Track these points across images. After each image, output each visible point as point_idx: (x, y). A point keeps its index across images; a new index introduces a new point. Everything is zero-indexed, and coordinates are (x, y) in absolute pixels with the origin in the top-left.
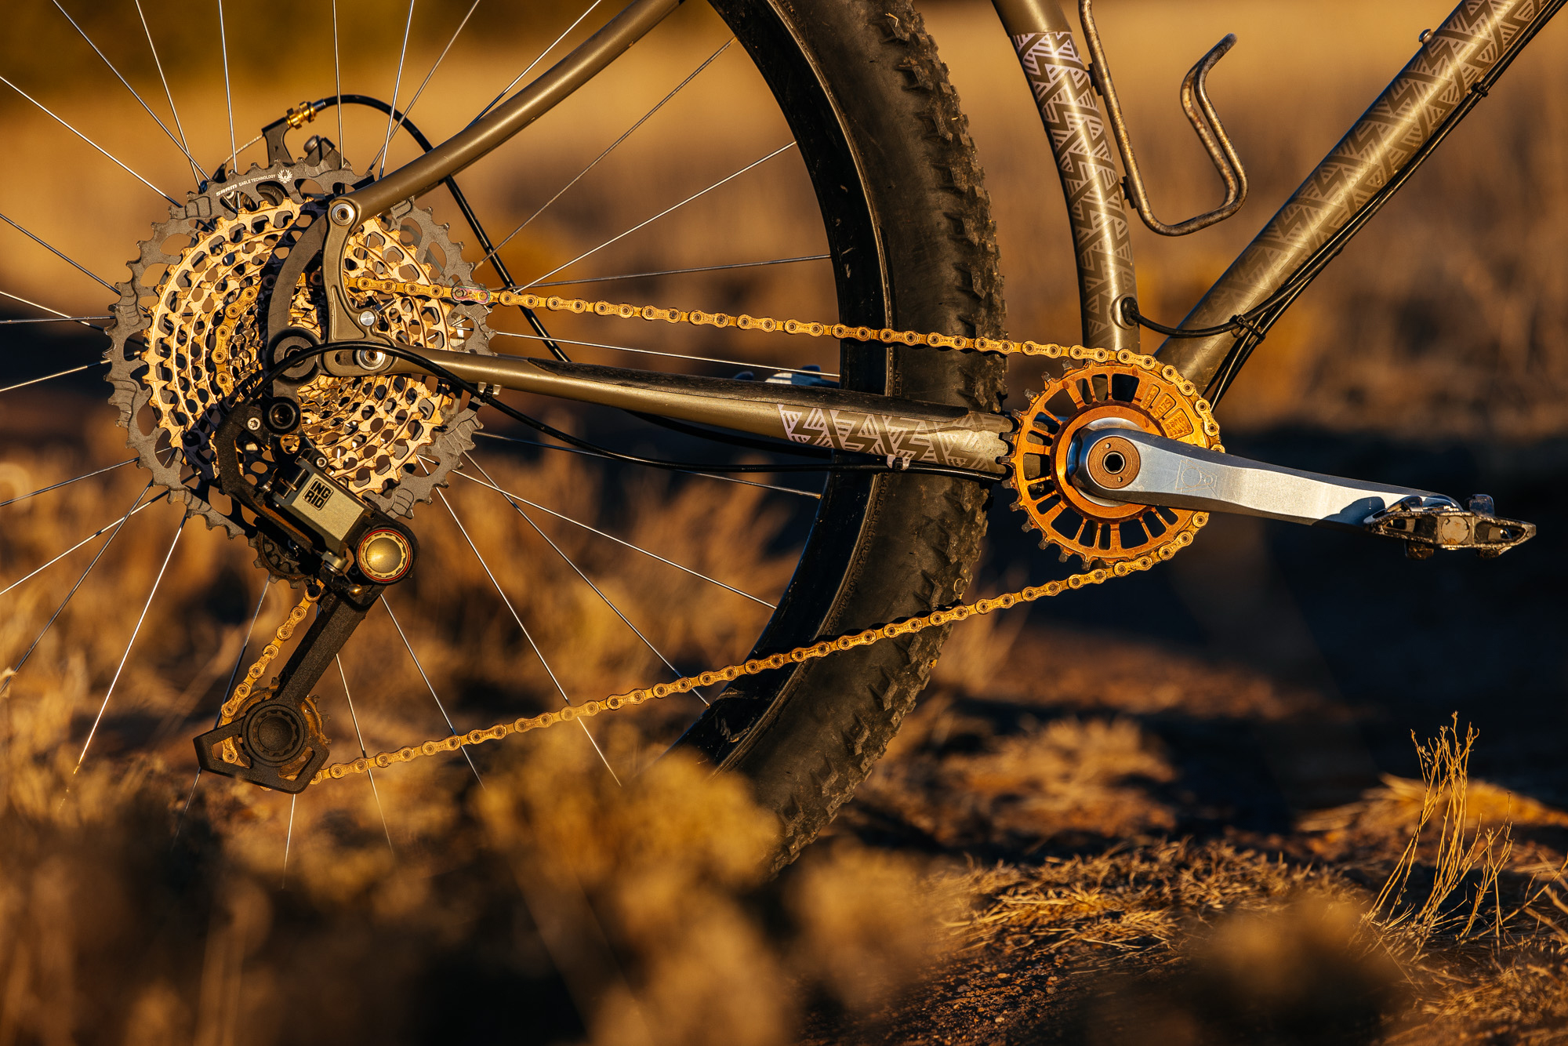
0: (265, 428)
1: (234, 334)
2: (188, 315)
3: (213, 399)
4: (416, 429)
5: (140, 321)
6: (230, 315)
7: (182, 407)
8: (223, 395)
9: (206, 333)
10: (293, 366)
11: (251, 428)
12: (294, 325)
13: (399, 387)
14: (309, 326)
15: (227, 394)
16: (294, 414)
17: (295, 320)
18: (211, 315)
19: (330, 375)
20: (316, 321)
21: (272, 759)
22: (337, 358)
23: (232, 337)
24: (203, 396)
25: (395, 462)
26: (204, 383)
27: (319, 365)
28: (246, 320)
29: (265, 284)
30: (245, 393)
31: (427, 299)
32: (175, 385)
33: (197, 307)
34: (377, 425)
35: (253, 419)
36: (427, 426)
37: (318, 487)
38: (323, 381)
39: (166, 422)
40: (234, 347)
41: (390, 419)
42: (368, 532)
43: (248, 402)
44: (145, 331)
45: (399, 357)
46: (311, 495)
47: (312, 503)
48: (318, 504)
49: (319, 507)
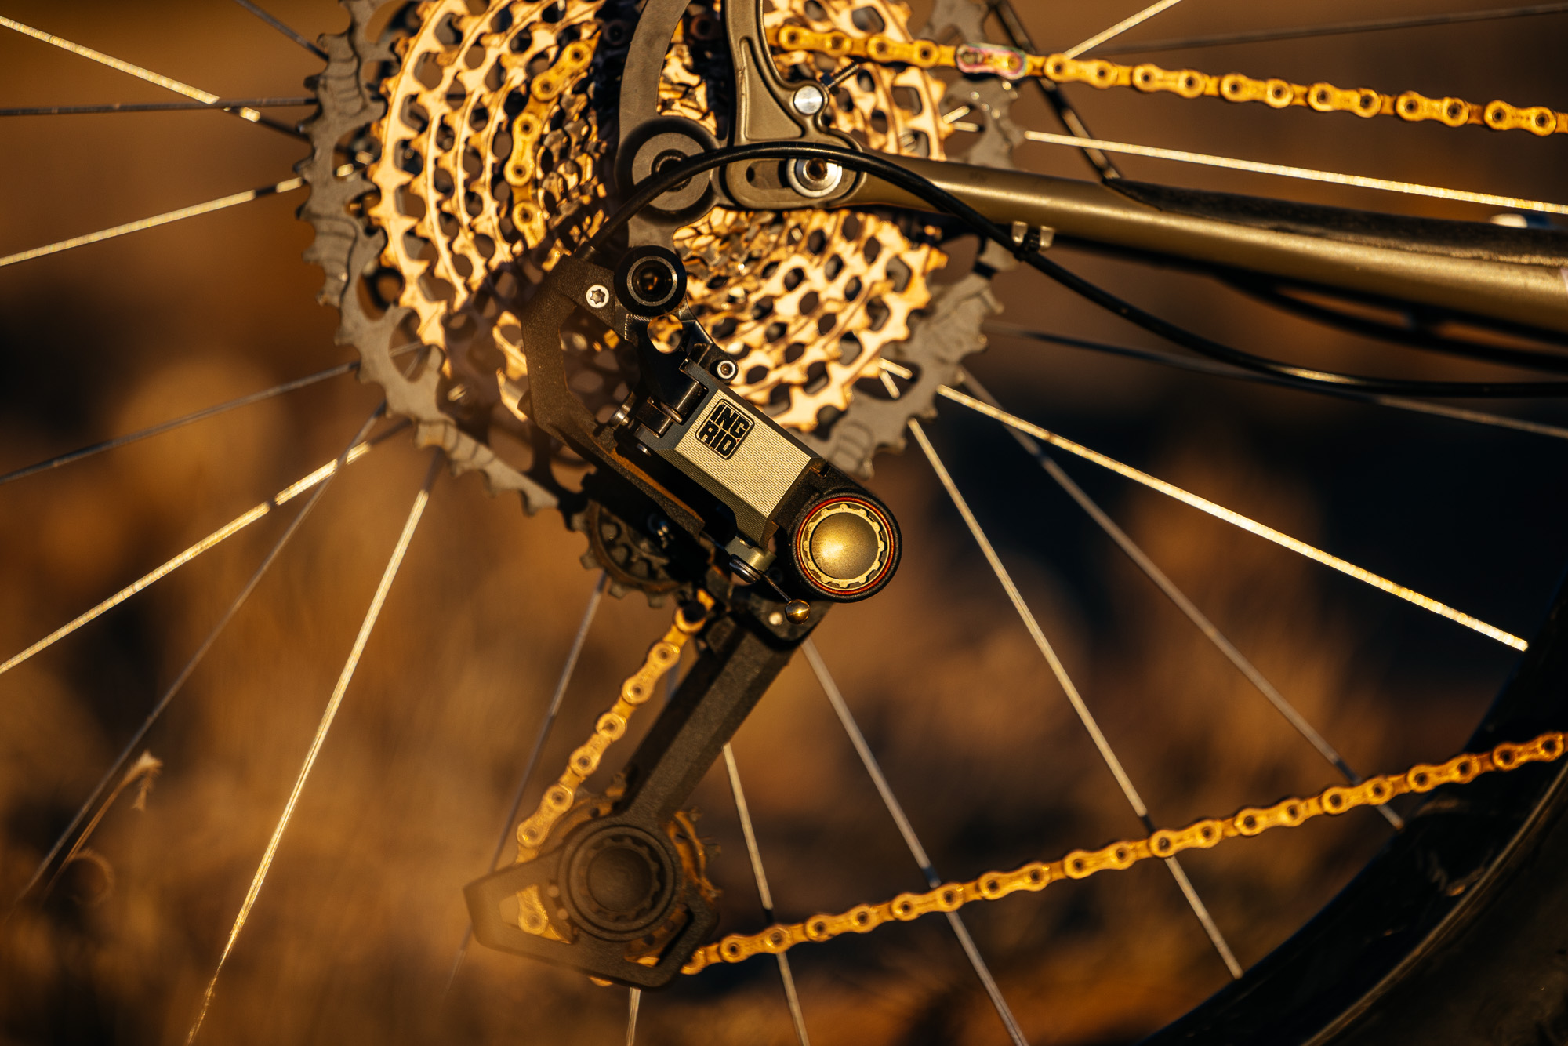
0: (618, 304)
1: (547, 130)
2: (456, 96)
3: (503, 253)
5: (364, 107)
6: (542, 96)
7: (445, 267)
8: (525, 243)
9: (491, 128)
10: (672, 188)
11: (592, 303)
12: (667, 113)
13: (850, 232)
14: (695, 116)
15: (532, 243)
16: (675, 277)
17: (667, 104)
18: (502, 95)
19: (737, 206)
20: (704, 106)
21: (612, 926)
22: (750, 175)
23: (542, 137)
24: (485, 243)
25: (839, 374)
26: (488, 221)
27: (717, 187)
28: (571, 103)
29: (607, 37)
30: (569, 243)
31: (901, 66)
32: (431, 225)
33: (475, 82)
34: (810, 304)
35: (596, 288)
36: (899, 306)
37: (723, 415)
38: (719, 218)
39: (412, 296)
40: (548, 154)
41: (832, 292)
42: (814, 502)
43: (587, 256)
44: (374, 127)
45: (868, 172)
46: (710, 430)
47: (713, 446)
48: (725, 448)
49: (728, 453)
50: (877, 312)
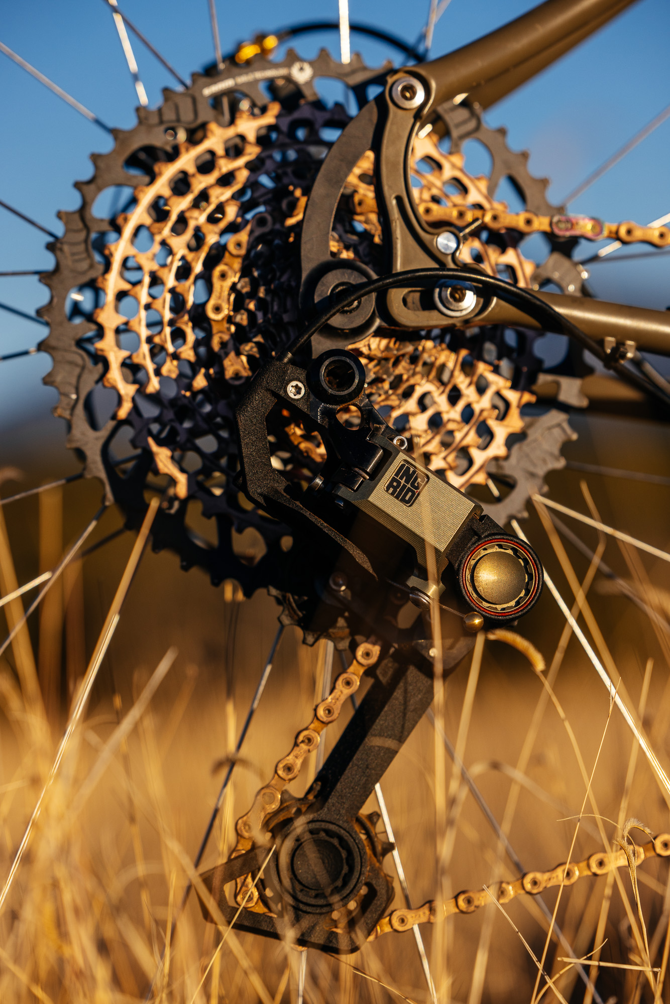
0: (312, 398)
1: (238, 278)
5: (91, 267)
7: (153, 386)
10: (346, 310)
11: (292, 395)
18: (202, 253)
22: (405, 301)
23: (235, 283)
25: (455, 481)
26: (188, 351)
32: (143, 355)
33: (179, 244)
34: (436, 422)
35: (294, 383)
36: (501, 432)
37: (407, 473)
40: (239, 296)
41: (453, 414)
42: (474, 543)
43: (286, 360)
44: (100, 280)
46: (395, 484)
47: (397, 497)
48: (407, 498)
49: (410, 502)
50: (485, 433)
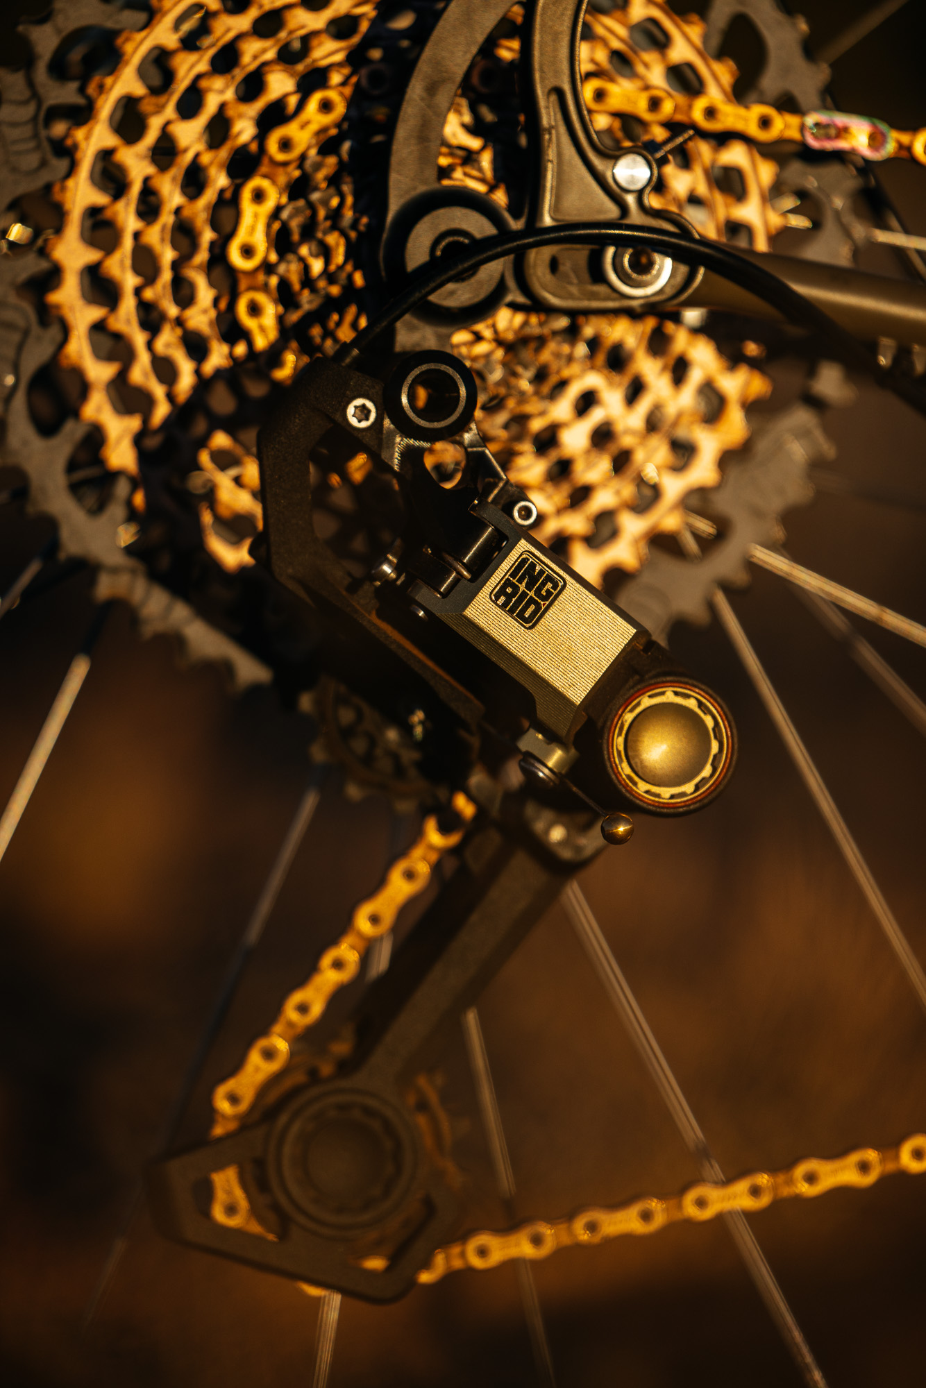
0: (387, 423)
1: (284, 200)
2: (165, 152)
3: (218, 357)
4: (683, 451)
5: (43, 164)
6: (280, 157)
7: (141, 373)
8: (250, 344)
9: (209, 196)
10: (460, 278)
11: (354, 421)
12: (446, 182)
13: (658, 344)
14: (481, 188)
15: (261, 343)
16: (463, 391)
17: (445, 172)
18: (224, 153)
19: (535, 306)
20: (489, 173)
21: (331, 1219)
22: (554, 265)
23: (278, 209)
24: (196, 347)
25: (633, 526)
26: (201, 317)
27: (511, 283)
28: (318, 166)
29: (364, 82)
30: (307, 347)
31: (723, 139)
32: (126, 318)
33: (189, 134)
35: (359, 402)
36: (709, 444)
38: (506, 320)
39: (98, 408)
40: (285, 231)
41: (629, 421)
42: (632, 687)
43: (348, 360)
44: (57, 188)
45: (707, 267)
46: (509, 590)
47: (511, 612)
48: (527, 615)
49: (531, 622)
